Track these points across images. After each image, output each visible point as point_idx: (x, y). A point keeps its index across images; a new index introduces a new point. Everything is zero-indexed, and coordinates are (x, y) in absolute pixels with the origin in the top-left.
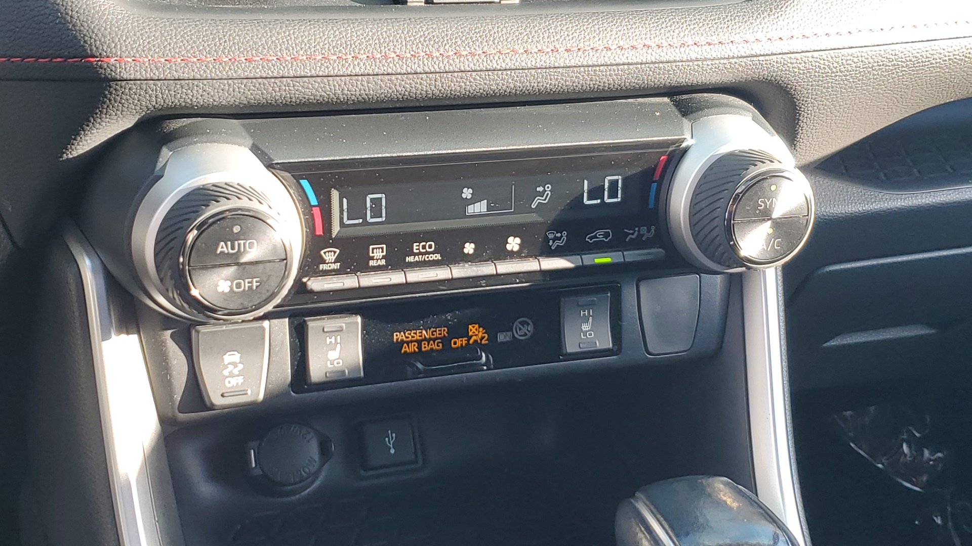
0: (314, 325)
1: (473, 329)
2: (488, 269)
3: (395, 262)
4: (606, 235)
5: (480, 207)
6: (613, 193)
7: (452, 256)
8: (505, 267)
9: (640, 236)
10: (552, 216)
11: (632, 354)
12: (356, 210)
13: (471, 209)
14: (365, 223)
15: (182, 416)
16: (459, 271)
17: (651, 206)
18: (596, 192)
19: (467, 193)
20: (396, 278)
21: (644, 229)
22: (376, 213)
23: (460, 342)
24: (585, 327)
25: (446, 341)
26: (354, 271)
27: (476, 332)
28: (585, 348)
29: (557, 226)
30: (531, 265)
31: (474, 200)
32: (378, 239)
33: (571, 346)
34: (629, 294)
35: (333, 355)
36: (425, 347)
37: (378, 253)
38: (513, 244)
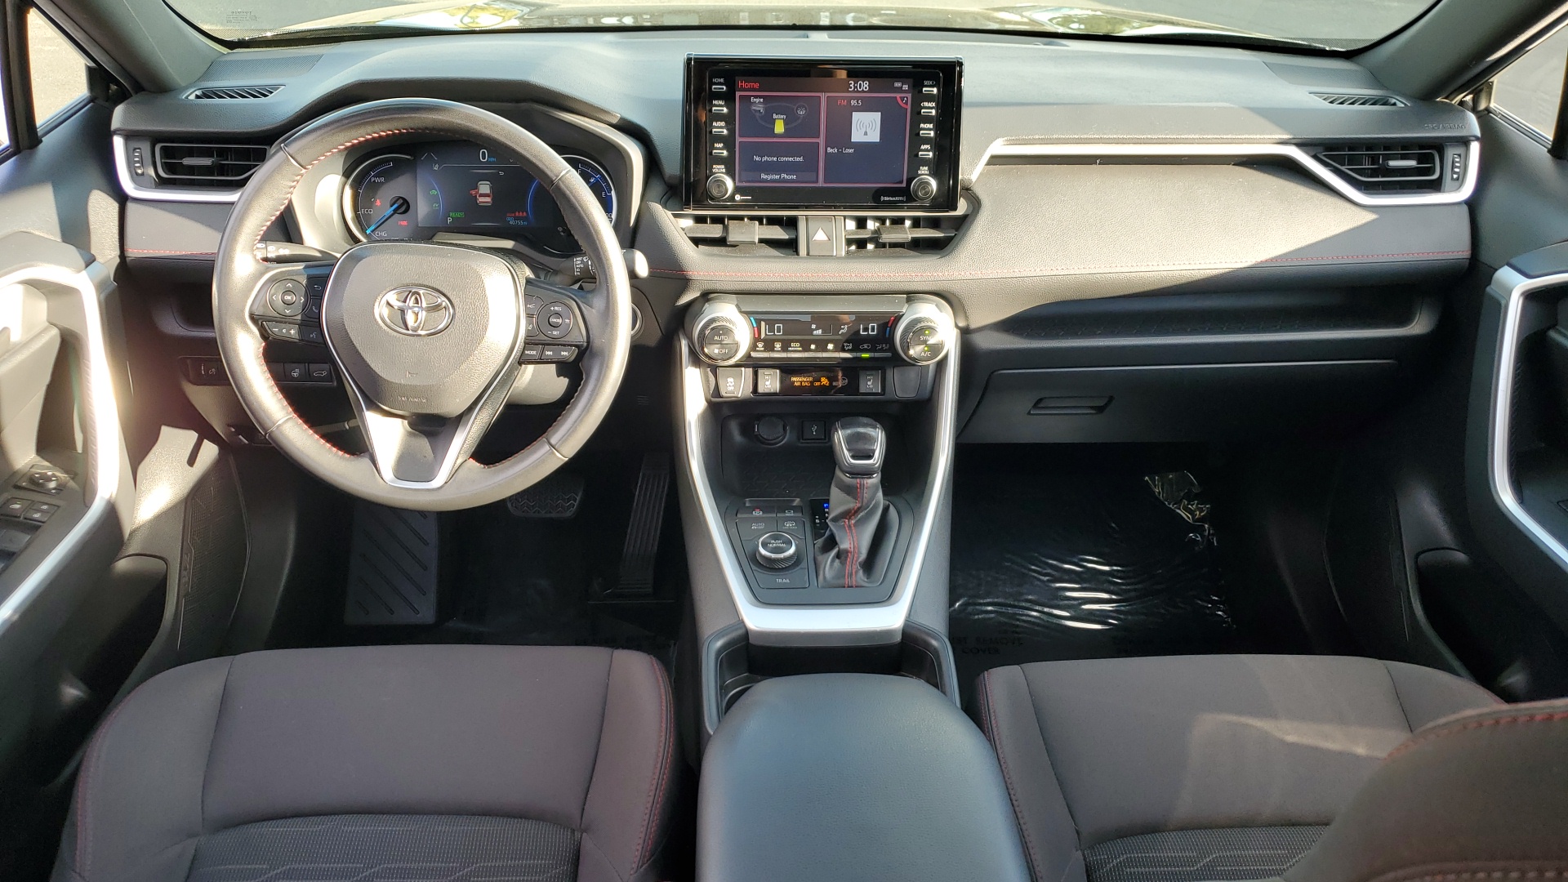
0: (761, 371)
1: (823, 379)
2: (820, 355)
3: (785, 349)
4: (868, 346)
5: (819, 332)
6: (873, 330)
7: (806, 349)
8: (825, 355)
9: (882, 348)
10: (844, 338)
11: (889, 396)
12: (771, 330)
13: (815, 332)
14: (774, 334)
15: (713, 399)
16: (806, 355)
17: (887, 335)
18: (866, 329)
19: (814, 326)
20: (784, 355)
21: (884, 345)
22: (779, 331)
23: (817, 384)
24: (869, 383)
25: (812, 382)
26: (769, 351)
27: (824, 381)
28: (868, 391)
29: (848, 341)
30: (837, 355)
31: (816, 329)
32: (778, 341)
33: (862, 390)
34: (889, 373)
35: (768, 383)
36: (803, 384)
37: (778, 346)
38: (830, 346)
